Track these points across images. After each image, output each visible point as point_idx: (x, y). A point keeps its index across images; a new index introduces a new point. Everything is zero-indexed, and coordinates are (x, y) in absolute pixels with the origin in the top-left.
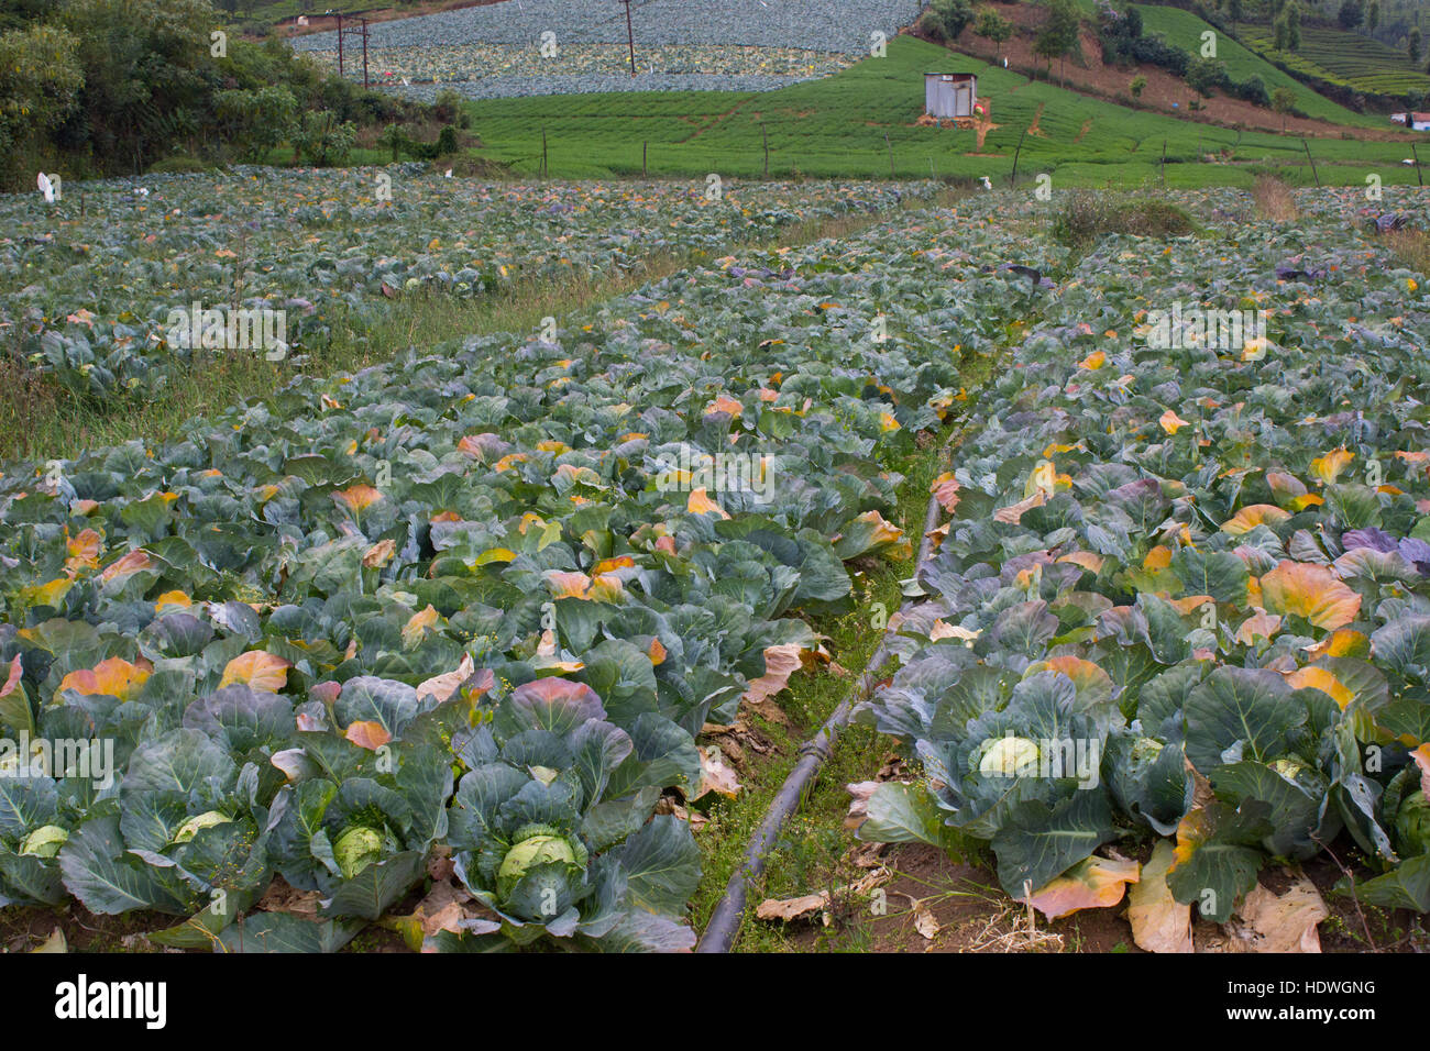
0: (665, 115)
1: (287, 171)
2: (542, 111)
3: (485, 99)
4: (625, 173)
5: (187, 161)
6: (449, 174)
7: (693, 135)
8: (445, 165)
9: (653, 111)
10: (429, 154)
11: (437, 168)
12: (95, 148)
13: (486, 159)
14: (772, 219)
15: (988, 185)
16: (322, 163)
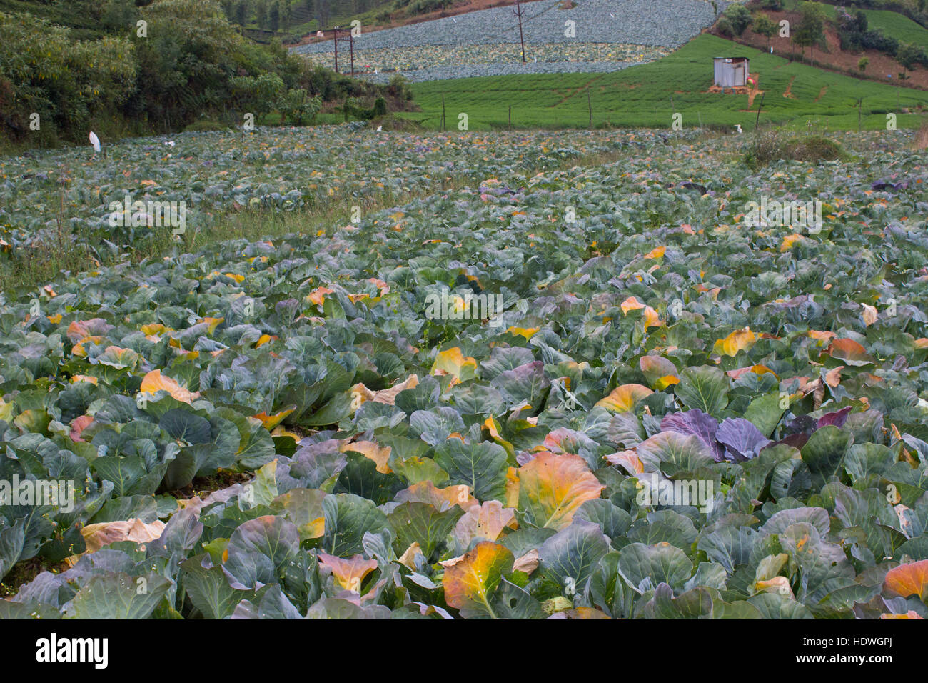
0: (543, 89)
1: (274, 129)
2: (463, 88)
3: (427, 81)
4: (497, 126)
5: (209, 124)
6: (379, 129)
7: (561, 102)
8: (378, 123)
9: (535, 87)
10: (367, 116)
11: (372, 125)
12: (150, 116)
13: (405, 119)
14: (563, 154)
15: (740, 130)
16: (299, 123)
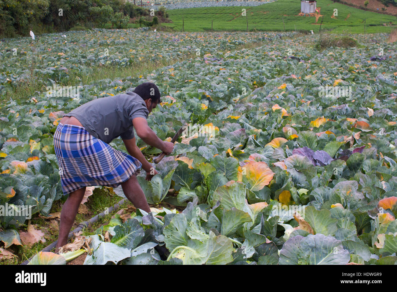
0: (226, 13)
1: (109, 30)
2: (190, 12)
3: (175, 9)
4: (207, 30)
5: (80, 27)
6: (155, 30)
7: (234, 19)
8: (154, 28)
9: (222, 12)
10: (150, 25)
11: (152, 29)
12: (55, 24)
13: (166, 26)
14: (237, 43)
15: (313, 33)
16: (120, 27)
